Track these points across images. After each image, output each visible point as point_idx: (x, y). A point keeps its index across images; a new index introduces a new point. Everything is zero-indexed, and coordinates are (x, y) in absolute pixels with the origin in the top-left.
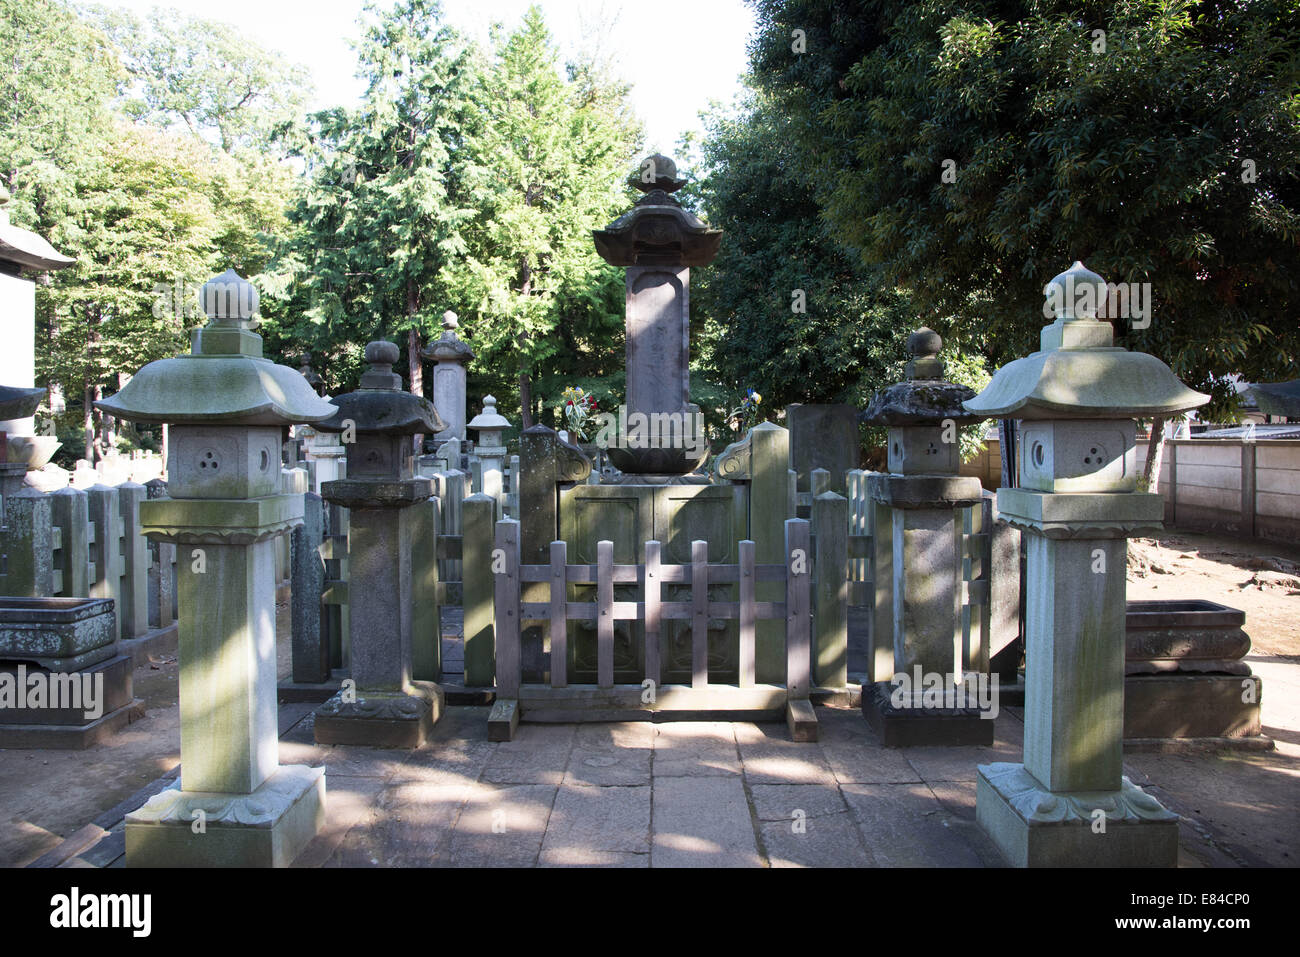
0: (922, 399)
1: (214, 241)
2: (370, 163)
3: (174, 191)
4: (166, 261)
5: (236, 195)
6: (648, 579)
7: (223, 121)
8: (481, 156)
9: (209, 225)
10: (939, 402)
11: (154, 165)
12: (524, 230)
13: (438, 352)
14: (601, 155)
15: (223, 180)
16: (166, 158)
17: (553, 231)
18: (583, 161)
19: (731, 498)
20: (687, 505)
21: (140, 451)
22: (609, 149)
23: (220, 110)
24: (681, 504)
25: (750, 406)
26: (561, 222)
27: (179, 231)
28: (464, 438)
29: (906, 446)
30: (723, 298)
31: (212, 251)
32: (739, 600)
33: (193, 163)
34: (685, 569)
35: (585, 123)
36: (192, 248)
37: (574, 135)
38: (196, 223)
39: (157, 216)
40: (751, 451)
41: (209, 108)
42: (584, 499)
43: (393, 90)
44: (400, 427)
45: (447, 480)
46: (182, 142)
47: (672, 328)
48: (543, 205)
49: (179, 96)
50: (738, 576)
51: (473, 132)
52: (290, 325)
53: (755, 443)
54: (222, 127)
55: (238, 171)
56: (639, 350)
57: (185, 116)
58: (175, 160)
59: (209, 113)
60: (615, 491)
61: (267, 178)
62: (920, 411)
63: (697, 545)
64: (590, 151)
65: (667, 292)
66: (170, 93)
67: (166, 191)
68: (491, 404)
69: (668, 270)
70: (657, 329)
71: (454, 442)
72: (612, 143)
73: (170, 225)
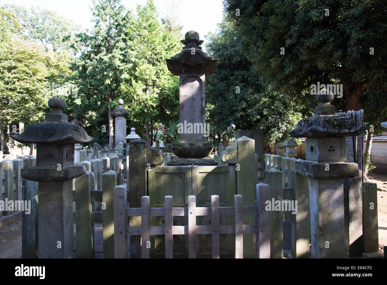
0: (329, 124)
1: (46, 78)
2: (96, 50)
3: (32, 61)
4: (28, 84)
5: (54, 63)
6: (190, 215)
7: (53, 42)
8: (133, 48)
9: (44, 72)
10: (338, 125)
11: (25, 52)
12: (148, 72)
13: (116, 113)
14: (173, 48)
15: (49, 58)
16: (29, 50)
17: (157, 72)
18: (166, 50)
19: (228, 172)
20: (207, 175)
21: (25, 147)
22: (175, 46)
23: (53, 38)
24: (205, 175)
25: (231, 130)
26: (159, 70)
27: (34, 74)
28: (125, 142)
29: (319, 147)
30: (213, 95)
31: (46, 81)
32: (235, 224)
33: (38, 52)
34: (208, 209)
35: (167, 37)
36: (37, 79)
37: (164, 40)
38: (39, 72)
39: (25, 69)
40: (237, 150)
41: (49, 38)
42: (160, 173)
43: (104, 27)
44: (60, 140)
45: (111, 160)
46: (35, 46)
47: (198, 99)
48: (154, 64)
49: (39, 34)
50: (234, 212)
51: (130, 39)
52: (71, 105)
53: (239, 146)
54: (53, 44)
55: (55, 55)
56: (185, 108)
57: (41, 40)
58: (32, 51)
59: (50, 40)
60: (174, 169)
61: (64, 58)
62: (329, 130)
63: (214, 197)
64: (169, 46)
65: (196, 84)
66: (36, 33)
67: (29, 61)
68: (133, 131)
69: (196, 75)
70: (192, 99)
71: (121, 144)
72: (176, 43)
73: (30, 72)
